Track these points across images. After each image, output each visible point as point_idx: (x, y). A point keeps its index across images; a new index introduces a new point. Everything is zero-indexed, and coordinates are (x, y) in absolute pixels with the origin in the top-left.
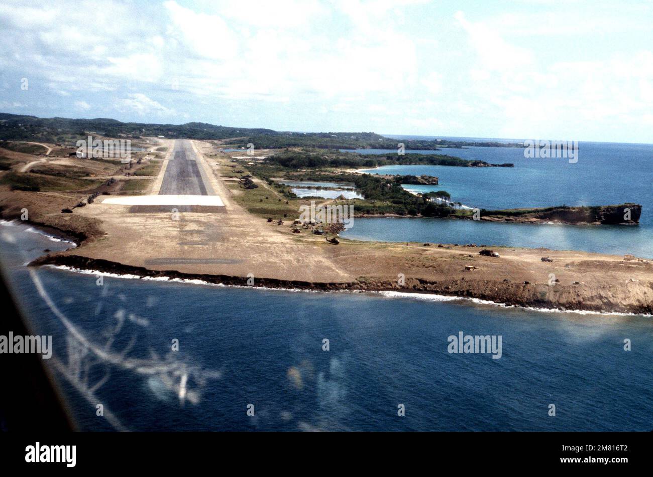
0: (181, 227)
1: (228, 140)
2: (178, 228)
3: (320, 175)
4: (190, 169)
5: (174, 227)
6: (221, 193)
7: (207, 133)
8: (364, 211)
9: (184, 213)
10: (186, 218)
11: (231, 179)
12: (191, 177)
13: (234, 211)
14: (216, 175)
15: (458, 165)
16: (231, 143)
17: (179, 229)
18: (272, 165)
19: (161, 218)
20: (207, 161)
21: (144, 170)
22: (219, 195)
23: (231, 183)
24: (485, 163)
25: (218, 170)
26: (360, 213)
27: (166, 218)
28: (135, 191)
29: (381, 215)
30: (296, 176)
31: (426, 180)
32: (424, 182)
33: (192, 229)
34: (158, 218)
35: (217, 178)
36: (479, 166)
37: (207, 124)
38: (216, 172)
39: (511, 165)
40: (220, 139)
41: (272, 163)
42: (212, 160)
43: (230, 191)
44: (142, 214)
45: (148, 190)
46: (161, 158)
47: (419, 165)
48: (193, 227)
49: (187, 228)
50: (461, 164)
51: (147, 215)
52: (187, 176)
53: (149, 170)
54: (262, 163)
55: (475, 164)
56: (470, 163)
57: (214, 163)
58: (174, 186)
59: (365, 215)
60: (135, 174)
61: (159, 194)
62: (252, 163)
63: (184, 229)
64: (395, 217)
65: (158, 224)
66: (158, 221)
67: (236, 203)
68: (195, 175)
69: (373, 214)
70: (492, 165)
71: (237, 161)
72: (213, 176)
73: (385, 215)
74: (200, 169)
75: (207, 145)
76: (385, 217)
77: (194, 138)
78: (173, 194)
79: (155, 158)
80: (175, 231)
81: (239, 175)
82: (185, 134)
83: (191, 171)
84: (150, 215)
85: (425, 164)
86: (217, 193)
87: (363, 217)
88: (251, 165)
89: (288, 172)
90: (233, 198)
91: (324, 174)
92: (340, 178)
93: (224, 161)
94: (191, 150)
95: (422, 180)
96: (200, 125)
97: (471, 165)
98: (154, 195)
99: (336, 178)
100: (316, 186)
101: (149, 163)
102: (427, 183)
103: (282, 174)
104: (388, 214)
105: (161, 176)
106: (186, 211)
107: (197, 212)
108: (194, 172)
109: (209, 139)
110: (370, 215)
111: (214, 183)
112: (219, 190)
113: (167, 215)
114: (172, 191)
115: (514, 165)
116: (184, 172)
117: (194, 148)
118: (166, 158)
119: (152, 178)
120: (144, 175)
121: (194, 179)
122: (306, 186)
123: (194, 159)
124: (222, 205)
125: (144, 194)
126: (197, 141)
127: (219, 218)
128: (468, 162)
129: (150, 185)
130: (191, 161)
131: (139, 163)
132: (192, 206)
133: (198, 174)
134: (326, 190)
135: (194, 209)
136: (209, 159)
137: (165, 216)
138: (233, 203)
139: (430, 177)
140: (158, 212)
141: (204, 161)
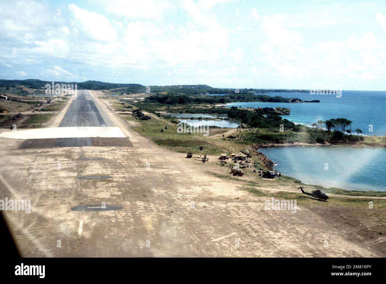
0: (80, 169)
1: (114, 90)
2: (74, 171)
3: (194, 108)
4: (89, 106)
5: (70, 170)
6: (119, 124)
7: (99, 86)
8: (273, 140)
9: (84, 148)
10: (87, 155)
11: (124, 112)
12: (90, 111)
13: (138, 143)
14: (110, 110)
15: (281, 102)
16: (116, 91)
17: (76, 174)
18: (152, 102)
19: (54, 156)
20: (102, 101)
21: (51, 107)
22: (117, 126)
23: (125, 116)
24: (300, 100)
25: (111, 106)
26: (270, 142)
27: (61, 155)
28: (36, 124)
29: (291, 144)
30: (175, 110)
31: (281, 111)
32: (280, 112)
33: (95, 172)
34: (51, 156)
35: (112, 112)
36: (296, 102)
37: (99, 82)
38: (110, 108)
39: (318, 101)
40: (108, 89)
41: (152, 101)
42: (105, 100)
43: (127, 122)
44: (32, 151)
45: (49, 123)
46: (67, 100)
47: (254, 102)
48: (95, 169)
49: (88, 172)
50: (284, 101)
51: (39, 151)
52: (86, 111)
53: (55, 107)
54: (143, 102)
55: (294, 101)
56: (290, 100)
57: (107, 102)
58: (75, 118)
59: (276, 145)
60: (43, 110)
61: (59, 126)
62: (137, 102)
63: (83, 174)
64: (305, 146)
65: (47, 166)
66: (50, 160)
67: (137, 134)
68: (93, 110)
69: (282, 143)
70: (304, 101)
71: (124, 100)
72: (108, 110)
73: (294, 144)
74: (97, 106)
75: (100, 93)
76: (295, 146)
77: (91, 89)
78: (73, 126)
79: (62, 99)
80: (70, 177)
81: (129, 109)
82: (84, 87)
83: (90, 107)
84: (42, 152)
85: (258, 101)
86: (115, 124)
87: (274, 147)
88: (136, 103)
89: (168, 107)
90: (132, 129)
91: (198, 108)
92: (212, 111)
93: (114, 100)
94: (89, 95)
95: (278, 111)
96: (94, 82)
97: (291, 101)
98: (54, 127)
99: (209, 111)
100: (198, 117)
101: (57, 103)
102: (282, 114)
103: (163, 108)
104: (297, 143)
105: (64, 111)
106: (86, 145)
107: (98, 146)
108: (92, 108)
109: (101, 89)
110: (280, 145)
111: (111, 116)
112: (117, 122)
113: (63, 151)
114: (72, 123)
115: (320, 101)
116: (84, 108)
117: (91, 94)
118: (71, 99)
119: (56, 112)
120: (50, 111)
121: (93, 113)
122: (189, 117)
123: (91, 100)
124: (125, 137)
125: (44, 127)
126: (93, 91)
127: (126, 153)
128: (289, 100)
129: (53, 118)
130: (89, 101)
131: (48, 102)
132: (92, 138)
133: (95, 109)
134: (207, 120)
135: (96, 142)
136: (103, 100)
137: (61, 153)
138: (135, 134)
139: (284, 109)
140: (53, 147)
141: (99, 101)
